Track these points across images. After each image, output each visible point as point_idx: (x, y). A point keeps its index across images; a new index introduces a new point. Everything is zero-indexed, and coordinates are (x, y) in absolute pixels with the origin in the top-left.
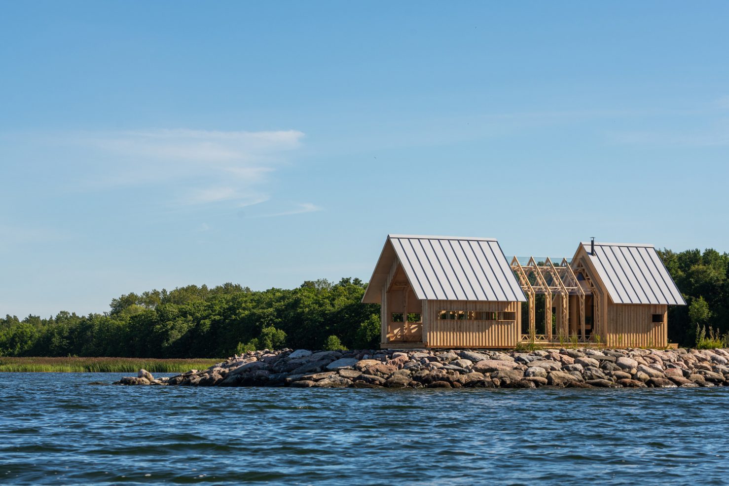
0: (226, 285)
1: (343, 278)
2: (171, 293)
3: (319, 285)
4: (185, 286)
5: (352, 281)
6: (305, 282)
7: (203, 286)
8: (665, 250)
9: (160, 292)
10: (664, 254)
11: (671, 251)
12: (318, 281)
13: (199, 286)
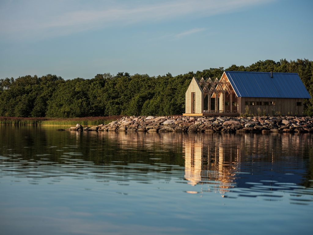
0: (48, 75)
1: (119, 73)
2: (16, 80)
3: (105, 77)
4: (24, 76)
5: (124, 74)
6: (98, 75)
7: (35, 76)
8: (305, 59)
9: (10, 79)
10: (304, 61)
11: (308, 60)
12: (105, 74)
13: (33, 76)
